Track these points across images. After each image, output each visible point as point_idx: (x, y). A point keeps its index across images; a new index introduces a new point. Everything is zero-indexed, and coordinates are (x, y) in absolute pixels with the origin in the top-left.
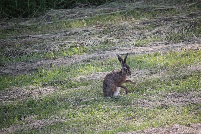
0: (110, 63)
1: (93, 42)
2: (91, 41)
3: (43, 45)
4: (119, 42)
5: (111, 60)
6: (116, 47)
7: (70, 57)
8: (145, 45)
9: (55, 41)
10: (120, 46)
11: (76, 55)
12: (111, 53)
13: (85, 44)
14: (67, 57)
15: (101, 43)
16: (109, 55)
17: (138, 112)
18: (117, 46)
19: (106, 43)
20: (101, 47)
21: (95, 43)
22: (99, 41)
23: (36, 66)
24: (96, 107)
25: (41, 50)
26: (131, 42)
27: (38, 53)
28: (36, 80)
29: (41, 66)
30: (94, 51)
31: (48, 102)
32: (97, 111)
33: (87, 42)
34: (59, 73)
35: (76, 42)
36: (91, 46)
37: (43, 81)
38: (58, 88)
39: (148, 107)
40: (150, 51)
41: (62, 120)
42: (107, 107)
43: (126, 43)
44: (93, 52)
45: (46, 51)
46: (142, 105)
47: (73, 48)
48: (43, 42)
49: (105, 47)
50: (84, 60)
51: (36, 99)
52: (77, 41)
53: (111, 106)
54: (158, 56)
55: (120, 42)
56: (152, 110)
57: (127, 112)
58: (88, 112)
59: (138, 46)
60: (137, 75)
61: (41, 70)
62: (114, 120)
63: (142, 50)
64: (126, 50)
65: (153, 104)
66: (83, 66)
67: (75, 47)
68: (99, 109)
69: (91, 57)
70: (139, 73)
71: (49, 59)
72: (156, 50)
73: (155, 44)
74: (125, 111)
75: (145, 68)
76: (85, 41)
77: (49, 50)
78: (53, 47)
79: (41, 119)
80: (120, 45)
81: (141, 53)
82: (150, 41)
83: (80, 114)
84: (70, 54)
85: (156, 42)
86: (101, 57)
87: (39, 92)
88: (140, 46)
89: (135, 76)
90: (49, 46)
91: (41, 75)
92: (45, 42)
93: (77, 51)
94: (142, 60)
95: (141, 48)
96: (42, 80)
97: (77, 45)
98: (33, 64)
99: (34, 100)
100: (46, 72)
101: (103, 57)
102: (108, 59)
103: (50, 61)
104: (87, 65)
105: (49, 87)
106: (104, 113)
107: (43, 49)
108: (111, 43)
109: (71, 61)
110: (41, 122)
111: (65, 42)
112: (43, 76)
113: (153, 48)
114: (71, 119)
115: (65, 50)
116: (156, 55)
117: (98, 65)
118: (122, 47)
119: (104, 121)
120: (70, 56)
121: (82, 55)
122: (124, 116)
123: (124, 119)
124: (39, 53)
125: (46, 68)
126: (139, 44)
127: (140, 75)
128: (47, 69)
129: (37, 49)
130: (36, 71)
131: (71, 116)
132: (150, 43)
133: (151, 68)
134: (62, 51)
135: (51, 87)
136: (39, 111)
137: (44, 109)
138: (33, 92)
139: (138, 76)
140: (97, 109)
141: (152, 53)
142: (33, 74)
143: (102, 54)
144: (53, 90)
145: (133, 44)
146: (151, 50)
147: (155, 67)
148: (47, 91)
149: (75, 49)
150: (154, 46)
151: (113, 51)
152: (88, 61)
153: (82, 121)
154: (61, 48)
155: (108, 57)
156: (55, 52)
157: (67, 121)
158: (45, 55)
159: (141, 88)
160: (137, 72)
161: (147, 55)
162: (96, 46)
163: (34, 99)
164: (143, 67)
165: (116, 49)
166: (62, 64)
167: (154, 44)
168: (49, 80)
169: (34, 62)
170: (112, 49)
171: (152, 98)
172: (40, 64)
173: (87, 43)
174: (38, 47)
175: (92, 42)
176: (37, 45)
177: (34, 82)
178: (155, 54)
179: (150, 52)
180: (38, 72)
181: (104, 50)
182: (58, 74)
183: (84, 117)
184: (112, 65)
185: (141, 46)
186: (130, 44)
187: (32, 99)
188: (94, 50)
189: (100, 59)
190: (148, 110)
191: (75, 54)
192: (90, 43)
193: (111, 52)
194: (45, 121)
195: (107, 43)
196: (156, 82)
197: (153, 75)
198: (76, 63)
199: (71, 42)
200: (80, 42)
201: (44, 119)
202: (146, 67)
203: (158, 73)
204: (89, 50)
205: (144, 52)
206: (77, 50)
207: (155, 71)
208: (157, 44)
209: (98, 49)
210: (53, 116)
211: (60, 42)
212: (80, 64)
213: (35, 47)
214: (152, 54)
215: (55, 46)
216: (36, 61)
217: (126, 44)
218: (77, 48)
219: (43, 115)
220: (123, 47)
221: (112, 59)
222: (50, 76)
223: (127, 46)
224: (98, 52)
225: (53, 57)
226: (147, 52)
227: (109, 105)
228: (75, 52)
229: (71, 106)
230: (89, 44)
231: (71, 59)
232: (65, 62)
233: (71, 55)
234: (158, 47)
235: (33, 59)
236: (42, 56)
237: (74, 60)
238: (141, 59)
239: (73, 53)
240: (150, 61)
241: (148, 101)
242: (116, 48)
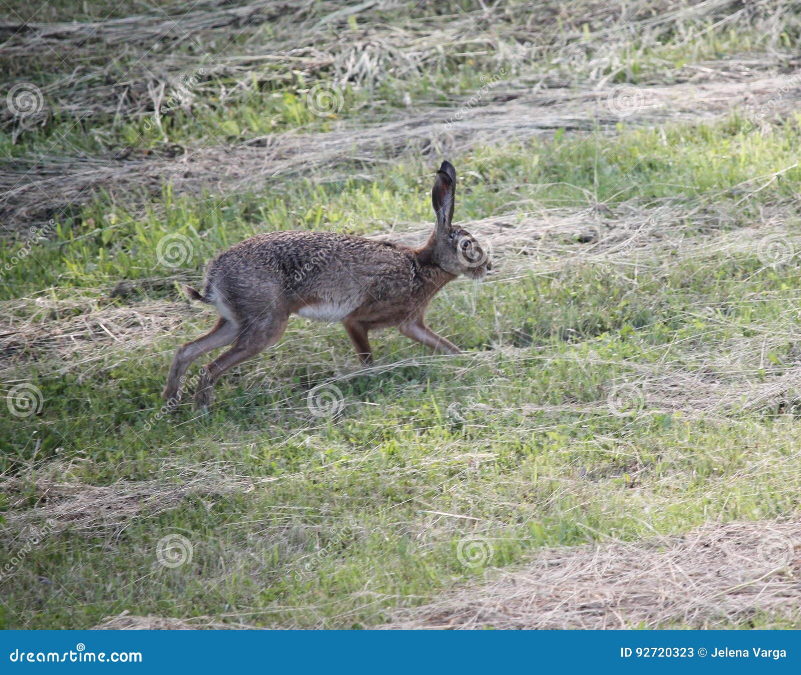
0: (481, 173)
1: (385, 61)
2: (372, 57)
3: (107, 77)
4: (525, 61)
5: (489, 159)
6: (510, 85)
7: (260, 144)
8: (669, 74)
9: (172, 55)
10: (534, 82)
11: (293, 130)
12: (488, 117)
13: (338, 72)
14: (242, 140)
15: (426, 65)
16: (473, 130)
17: (648, 437)
18: (515, 82)
19: (458, 63)
20: (429, 88)
21: (397, 67)
22: (415, 54)
23: (68, 190)
24: (412, 414)
25: (94, 102)
26: (593, 62)
27: (78, 119)
28: (73, 270)
29: (98, 190)
30: (389, 108)
31: (142, 386)
32: (416, 436)
33: (352, 59)
34: (201, 229)
35: (290, 61)
36: (376, 80)
37: (113, 272)
38: (199, 310)
39: (702, 412)
40: (703, 110)
41: (229, 485)
42: (473, 412)
43: (564, 67)
44: (385, 112)
45: (121, 111)
46: (667, 401)
47: (276, 95)
48: (103, 62)
49: (453, 85)
50: (335, 159)
51: (80, 372)
52: (293, 55)
53: (495, 404)
54: (744, 133)
55: (535, 60)
56: (725, 423)
57: (587, 437)
58: (371, 437)
59: (633, 82)
60: (636, 234)
61: (99, 212)
62: (517, 481)
63: (658, 105)
64: (569, 104)
65: (726, 394)
66: (333, 190)
67: (285, 89)
68: (430, 423)
69: (378, 139)
70: (648, 224)
71: (140, 152)
72: (731, 101)
73: (726, 69)
74: (574, 435)
75: (675, 202)
76: (338, 57)
77: (139, 103)
78: (163, 85)
79: (106, 480)
80: (531, 78)
81: (651, 121)
82: (701, 56)
83: (328, 450)
84: (255, 128)
85: (731, 59)
86: (428, 142)
87: (91, 332)
88: (645, 79)
89: (625, 243)
90: (139, 80)
91: (98, 241)
92: (115, 61)
93: (295, 110)
94: (656, 155)
95: (650, 90)
96: (108, 268)
97: (295, 77)
98: (53, 179)
99: (64, 376)
100: (129, 226)
101: (444, 143)
102: (471, 151)
103: (149, 163)
104: (355, 184)
105: (147, 304)
106: (457, 443)
107: (109, 98)
108: (484, 67)
109: (266, 163)
110: (110, 493)
111: (230, 59)
112: (110, 245)
113: (718, 94)
114: (272, 479)
115: (232, 104)
116: (732, 131)
117: (415, 184)
118: (542, 88)
119: (458, 490)
120: (258, 138)
121: (322, 131)
122: (572, 460)
123: (567, 474)
124: (83, 121)
125: (128, 202)
126: (637, 70)
127: (653, 234)
128: (133, 205)
129: (70, 100)
130: (70, 220)
131: (273, 464)
132: (699, 64)
133: (710, 202)
134: (213, 107)
135: (161, 305)
136: (95, 435)
137: (125, 427)
138: (58, 330)
139: (641, 243)
140: (417, 424)
141: (709, 120)
142: (56, 237)
143: (437, 126)
144: (171, 320)
145: (608, 71)
146: (706, 100)
147: (730, 195)
148: (136, 324)
149: (288, 101)
150: (720, 79)
151: (496, 109)
152: (358, 164)
153: (336, 486)
154: (205, 94)
155: (470, 143)
156: (171, 114)
157: (252, 488)
158: (118, 130)
159: (661, 305)
160: (629, 221)
161: (683, 130)
162: (403, 84)
163: (64, 370)
164: (664, 195)
165: (510, 98)
166: (216, 179)
167: (719, 71)
168: (147, 264)
169: (60, 168)
170: (488, 98)
171: (723, 361)
172: (93, 179)
173: (349, 65)
174: (80, 89)
175: (381, 62)
176: (70, 78)
177: (65, 280)
178: (731, 125)
179: (699, 115)
180: (84, 224)
181: (446, 105)
182: (195, 232)
183: (347, 465)
184: (494, 187)
185: (652, 78)
186: (591, 70)
187: (54, 368)
188: (393, 105)
189: (424, 154)
190: (702, 425)
191: (283, 123)
192: (370, 65)
193: (484, 114)
194: (129, 490)
195: (461, 66)
196: (739, 275)
197: (725, 236)
198: (294, 175)
199: (262, 61)
200: (314, 60)
201: (127, 478)
202: (682, 194)
203: (748, 225)
204: (365, 103)
205: (665, 114)
206: (297, 102)
207: (732, 214)
208: (739, 71)
209: (413, 98)
210: (175, 462)
211: (202, 58)
212: (317, 180)
213: (62, 87)
214: (711, 125)
215: (172, 80)
216: (67, 165)
217: (569, 72)
218: (297, 94)
219: (121, 459)
220: (550, 87)
221: (492, 152)
222: (148, 244)
223: (574, 84)
224: (411, 117)
225: (166, 140)
226: (683, 111)
227: (484, 401)
228: (285, 117)
229: (276, 407)
230: (361, 69)
231: (263, 152)
232: (229, 167)
233: (265, 133)
234: (741, 86)
235: (53, 153)
236: (100, 135)
237: (279, 157)
238: (655, 149)
239: (273, 123)
240: (704, 163)
241: (697, 380)
242: (510, 92)
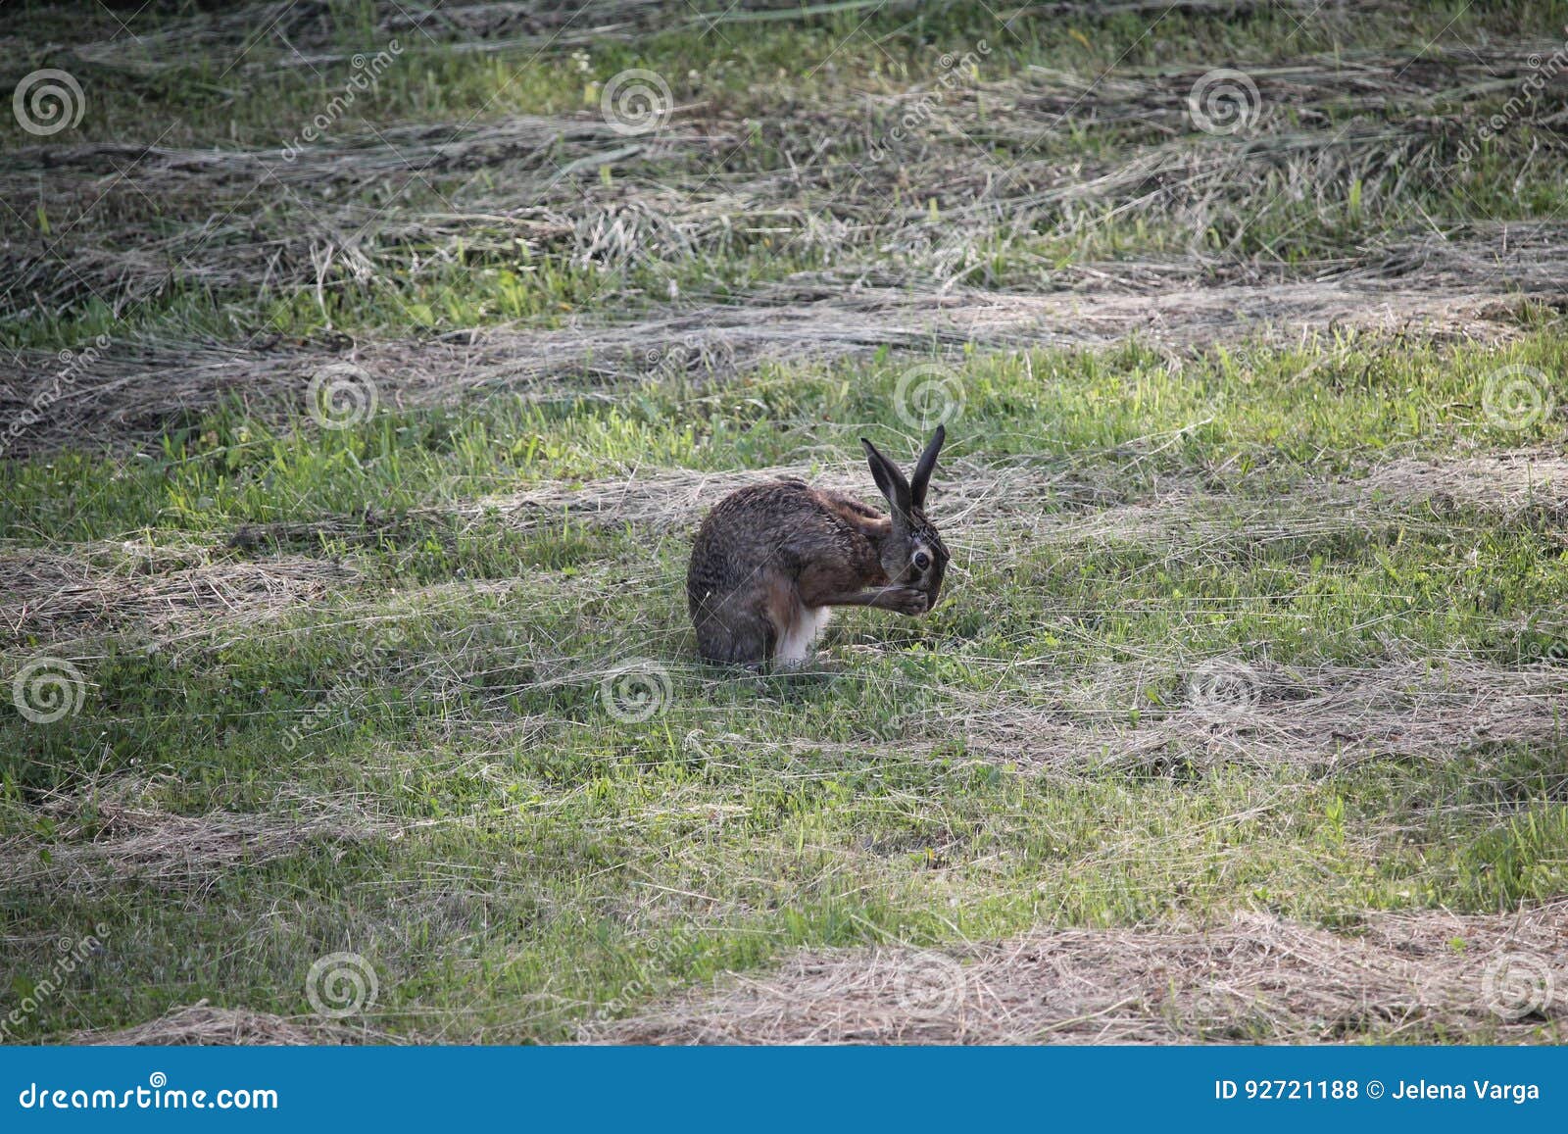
0: (767, 402)
1: (647, 233)
2: (627, 225)
3: (254, 232)
4: (843, 246)
5: (779, 382)
6: (819, 278)
7: (461, 340)
8: (1046, 277)
9: (348, 206)
10: (854, 277)
11: (508, 324)
12: (784, 322)
13: (579, 244)
14: (436, 332)
15: (704, 243)
16: (761, 339)
17: (964, 798)
18: (827, 274)
19: (749, 243)
20: (706, 276)
21: (662, 243)
22: (690, 226)
23: (186, 389)
24: (636, 743)
25: (233, 266)
26: (939, 253)
27: (207, 288)
28: (178, 504)
29: (226, 392)
30: (646, 301)
31: (262, 676)
32: (639, 774)
33: (600, 228)
34: (365, 457)
35: (512, 225)
36: (631, 260)
37: (236, 512)
38: (351, 574)
39: (1045, 767)
40: (1088, 330)
41: (369, 826)
42: (722, 746)
43: (899, 257)
44: (641, 306)
45: (270, 281)
46: (996, 747)
47: (488, 272)
48: (250, 210)
49: (739, 273)
50: (560, 368)
51: (175, 650)
52: (517, 216)
53: (753, 736)
54: (1144, 369)
55: (857, 246)
56: (1074, 784)
57: (879, 792)
58: (576, 770)
59: (994, 287)
60: (974, 505)
61: (226, 425)
62: (774, 848)
63: (1025, 319)
64: (901, 311)
65: (1080, 742)
66: (555, 413)
67: (503, 264)
68: (659, 757)
69: (626, 344)
70: (992, 493)
71: (292, 341)
72: (1130, 321)
73: (1127, 274)
74: (860, 787)
75: (1035, 461)
76: (580, 222)
77: (295, 272)
78: (331, 248)
79: (198, 808)
80: (850, 270)
81: (1013, 343)
82: (1092, 254)
83: (512, 786)
84: (456, 317)
85: (1135, 260)
86: (697, 353)
87: (195, 595)
88: (1011, 282)
89: (958, 517)
90: (299, 238)
91: (220, 466)
92: (268, 209)
93: (514, 295)
94: (1015, 393)
95: (1017, 298)
96: (229, 506)
97: (518, 247)
98: (166, 372)
99: (152, 656)
100: (266, 447)
101: (719, 355)
102: (755, 369)
103: (303, 357)
104: (587, 407)
105: (279, 560)
106: (694, 788)
107: (255, 262)
108: (785, 250)
109: (466, 368)
110: (201, 828)
111: (428, 216)
112: (235, 472)
113: (1112, 310)
114: (432, 822)
115: (426, 280)
116: (1126, 364)
117: (671, 412)
118: (865, 285)
119: (690, 855)
120: (458, 332)
121: (550, 327)
122: (854, 822)
123: (846, 843)
124: (215, 292)
125: (268, 411)
126: (1001, 267)
127: (999, 506)
128: (274, 416)
129: (199, 260)
130: (182, 433)
131: (434, 801)
132: (1089, 265)
133: (1084, 465)
134: (400, 284)
135: (298, 562)
136: (188, 744)
137: (231, 734)
138: (150, 590)
139: (981, 517)
140: (642, 757)
141: (1096, 347)
142: (163, 455)
143: (710, 331)
144: (310, 585)
145: (959, 267)
146: (1094, 318)
147: (1113, 457)
148: (261, 588)
149: (505, 281)
150: (1117, 289)
151: (796, 311)
152: (595, 379)
153: (519, 838)
154: (389, 263)
155: (756, 358)
156: (340, 289)
157: (401, 834)
158: (262, 308)
159: (1000, 608)
160: (969, 485)
161: (1057, 359)
162: (669, 267)
163: (153, 647)
164: (1019, 451)
165: (819, 297)
166: (394, 387)
167: (1116, 277)
168: (283, 504)
169: (177, 357)
170: (786, 295)
171: (1080, 695)
172: (221, 375)
173: (595, 236)
174: (215, 246)
175: (641, 235)
176: (202, 230)
177: (167, 519)
178: (1124, 356)
179: (1082, 338)
180: (203, 439)
181: (726, 301)
182: (356, 461)
183: (538, 809)
184: (782, 422)
185: (1020, 282)
186: (935, 265)
187: (140, 643)
188: (653, 296)
189: (689, 369)
190: (1043, 784)
191: (496, 313)
192: (624, 238)
193: (779, 318)
194: (229, 824)
195: (752, 247)
196: (1116, 572)
197: (1100, 516)
198: (505, 388)
199: (474, 222)
200: (547, 226)
201: (229, 809)
202: (1047, 451)
203: (1134, 502)
204: (613, 291)
205: (1035, 334)
206: (517, 284)
207: (1116, 484)
208: (1145, 279)
209: (682, 288)
210: (296, 790)
211: (390, 213)
212: (535, 397)
213: (189, 242)
214: (1095, 353)
215: (348, 242)
216: (187, 353)
217: (904, 265)
218: (519, 272)
219: (222, 779)
220: (875, 285)
221: (784, 374)
222: (290, 473)
223: (909, 282)
224: (677, 315)
225: (329, 327)
226: (1060, 331)
227: (739, 730)
228: (500, 304)
229: (446, 719)
230: (611, 243)
231: (464, 352)
232: (414, 371)
233: (469, 325)
234: (1146, 301)
235: (168, 334)
236: (237, 315)
237: (485, 361)
238: (1014, 384)
239: (482, 311)
240: (1082, 409)
241: (1041, 720)
242: (819, 288)
